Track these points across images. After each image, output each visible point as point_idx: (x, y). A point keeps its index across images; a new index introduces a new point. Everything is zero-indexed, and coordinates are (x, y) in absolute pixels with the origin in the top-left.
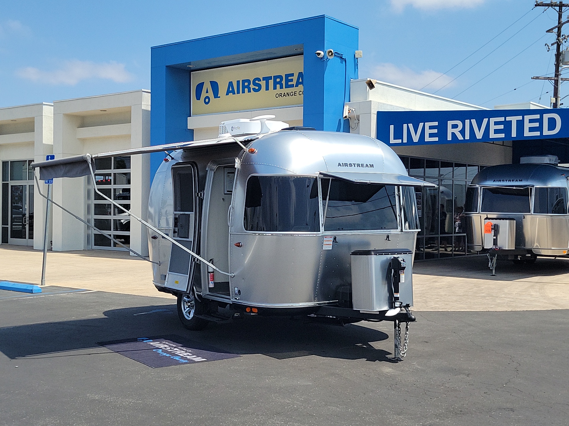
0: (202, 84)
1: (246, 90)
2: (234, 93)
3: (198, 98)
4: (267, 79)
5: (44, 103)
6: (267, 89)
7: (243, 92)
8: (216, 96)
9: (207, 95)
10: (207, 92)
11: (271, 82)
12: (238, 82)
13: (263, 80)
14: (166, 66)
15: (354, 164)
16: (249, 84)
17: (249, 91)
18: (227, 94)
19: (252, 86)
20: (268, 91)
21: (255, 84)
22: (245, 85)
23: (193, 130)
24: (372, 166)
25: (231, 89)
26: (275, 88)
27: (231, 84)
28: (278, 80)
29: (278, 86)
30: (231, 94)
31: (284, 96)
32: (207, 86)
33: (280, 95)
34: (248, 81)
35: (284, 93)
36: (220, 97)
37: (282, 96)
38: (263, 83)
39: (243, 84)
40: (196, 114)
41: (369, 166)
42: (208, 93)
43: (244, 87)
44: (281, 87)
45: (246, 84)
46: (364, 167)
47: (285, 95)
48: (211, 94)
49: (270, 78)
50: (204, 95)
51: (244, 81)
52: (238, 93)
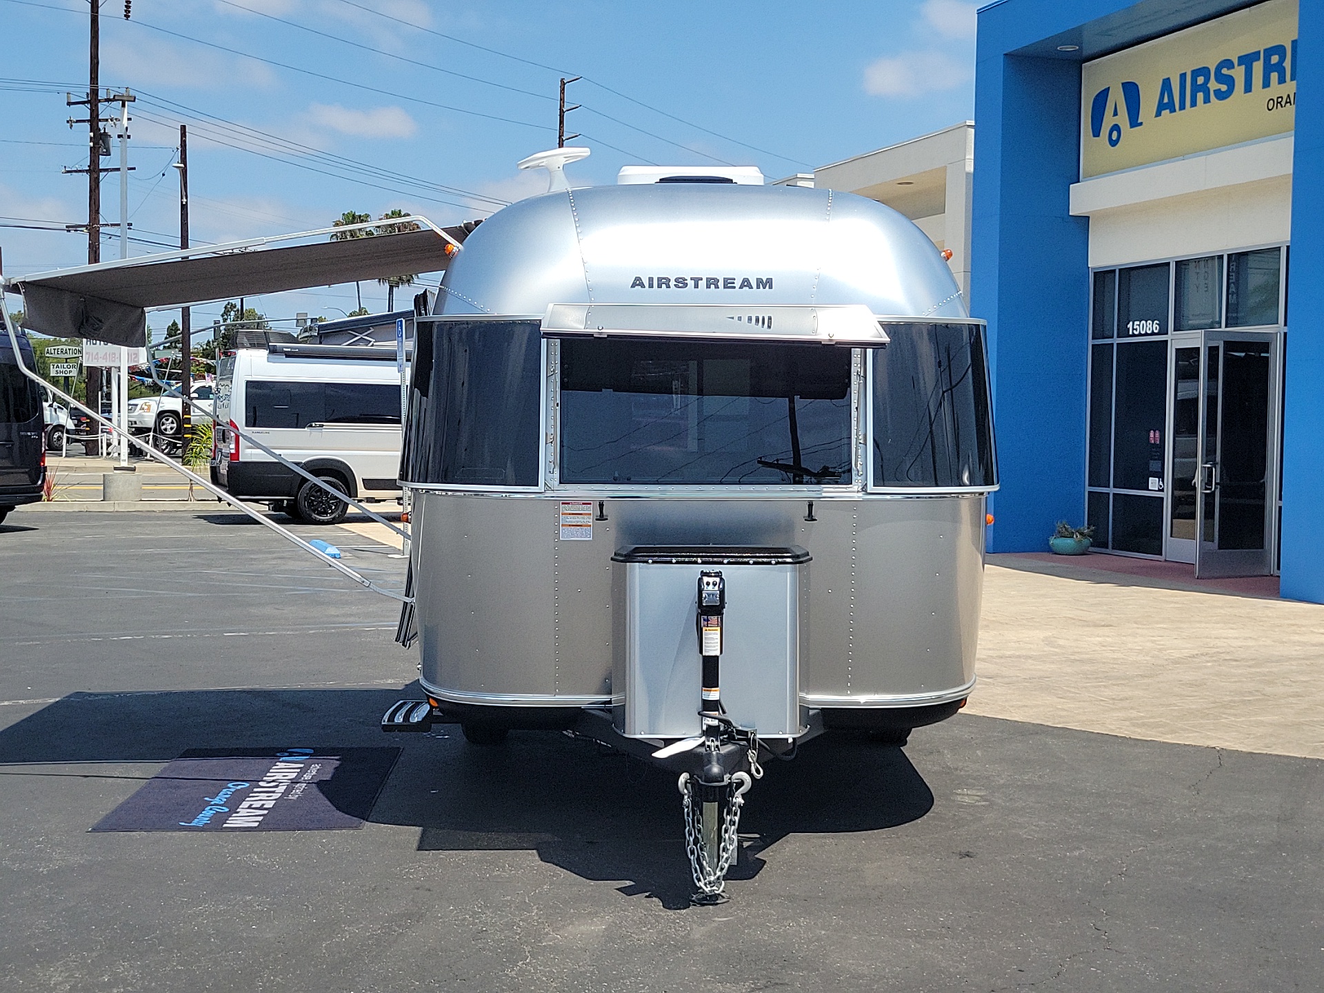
0: (1106, 92)
1: (1200, 96)
2: (1172, 110)
3: (1096, 133)
4: (1247, 60)
5: (799, 175)
6: (1248, 88)
7: (1194, 104)
8: (1134, 123)
9: (1116, 120)
10: (1115, 114)
11: (1258, 67)
12: (1183, 76)
13: (1239, 65)
14: (1005, 54)
15: (696, 281)
16: (1207, 80)
17: (1207, 100)
18: (1158, 114)
19: (1213, 85)
20: (1250, 93)
21: (1220, 78)
22: (1199, 83)
23: (1089, 217)
24: (768, 283)
25: (1166, 100)
26: (1266, 84)
27: (1167, 84)
28: (1275, 59)
29: (1274, 76)
30: (1166, 113)
31: (1287, 103)
32: (1117, 97)
33: (1278, 103)
34: (1204, 71)
35: (1289, 96)
36: (1141, 124)
37: (1283, 103)
38: (1238, 73)
39: (1194, 80)
40: (1090, 176)
41: (754, 284)
42: (1117, 115)
43: (1196, 89)
44: (1282, 80)
45: (1201, 80)
46: (734, 287)
47: (1290, 102)
48: (1123, 119)
49: (1255, 56)
50: (1108, 121)
51: (1195, 73)
52: (1182, 107)
